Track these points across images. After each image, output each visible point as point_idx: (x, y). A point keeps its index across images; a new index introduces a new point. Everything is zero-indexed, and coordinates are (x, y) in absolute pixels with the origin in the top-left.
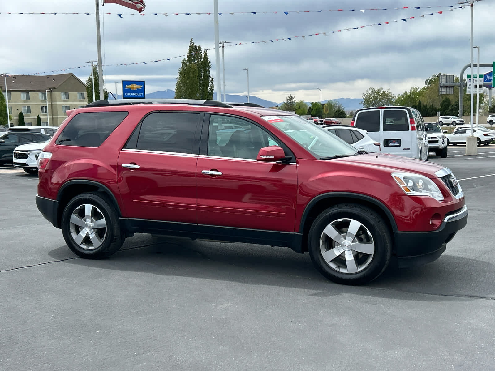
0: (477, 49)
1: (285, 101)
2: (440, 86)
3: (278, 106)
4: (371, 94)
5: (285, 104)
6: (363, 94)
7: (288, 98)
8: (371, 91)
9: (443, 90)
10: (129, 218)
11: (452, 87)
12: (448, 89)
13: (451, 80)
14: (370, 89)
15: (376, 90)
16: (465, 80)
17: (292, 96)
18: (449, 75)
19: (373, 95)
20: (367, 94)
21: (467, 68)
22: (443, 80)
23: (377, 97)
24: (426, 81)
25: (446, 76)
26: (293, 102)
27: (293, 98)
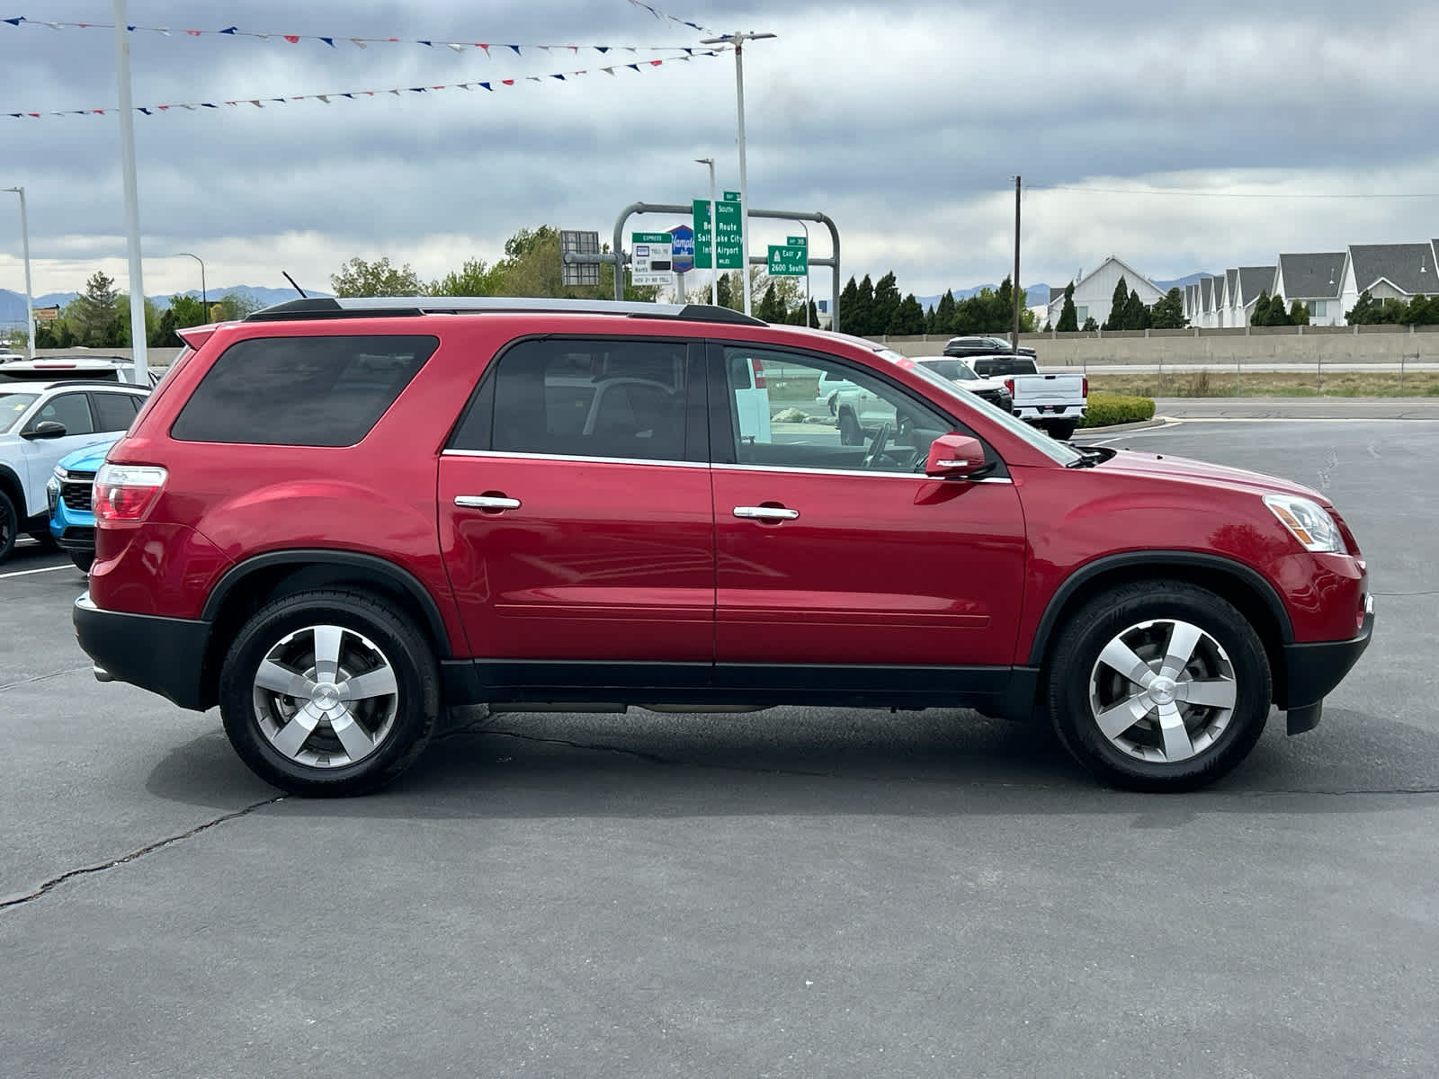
0: (708, 165)
1: (84, 291)
2: (565, 263)
3: (58, 307)
4: (356, 276)
5: (84, 299)
6: (333, 275)
7: (93, 283)
8: (356, 268)
9: (573, 272)
10: (477, 661)
11: (596, 264)
12: (585, 272)
13: (591, 248)
14: (352, 261)
15: (369, 265)
16: (608, 248)
17: (105, 276)
18: (587, 233)
19: (362, 281)
20: (344, 276)
21: (631, 216)
22: (572, 246)
23: (375, 285)
24: (506, 245)
25: (578, 234)
26: (108, 294)
27: (111, 283)
